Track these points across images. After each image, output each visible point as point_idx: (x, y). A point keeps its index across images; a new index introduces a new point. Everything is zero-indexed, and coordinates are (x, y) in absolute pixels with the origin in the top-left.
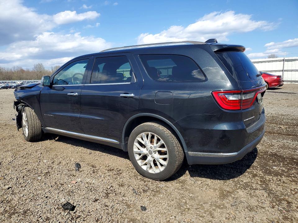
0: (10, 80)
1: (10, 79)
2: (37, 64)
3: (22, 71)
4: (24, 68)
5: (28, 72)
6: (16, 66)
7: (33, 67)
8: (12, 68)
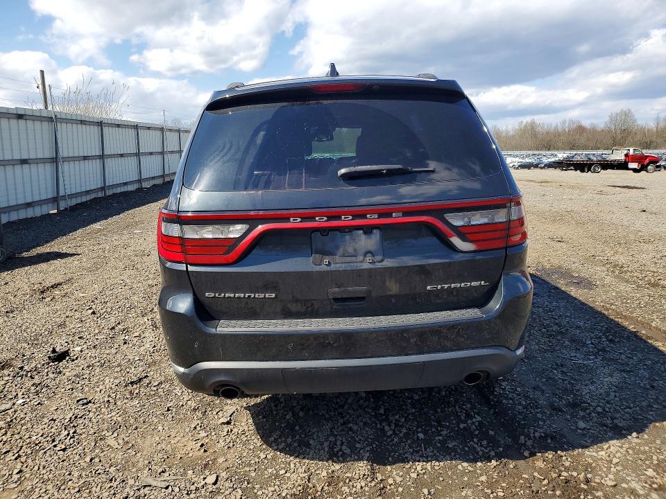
0: (549, 150)
1: (548, 148)
2: (619, 112)
3: (581, 129)
4: (586, 123)
5: (594, 131)
6: (568, 120)
7: (607, 119)
8: (559, 124)
